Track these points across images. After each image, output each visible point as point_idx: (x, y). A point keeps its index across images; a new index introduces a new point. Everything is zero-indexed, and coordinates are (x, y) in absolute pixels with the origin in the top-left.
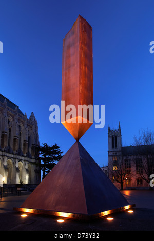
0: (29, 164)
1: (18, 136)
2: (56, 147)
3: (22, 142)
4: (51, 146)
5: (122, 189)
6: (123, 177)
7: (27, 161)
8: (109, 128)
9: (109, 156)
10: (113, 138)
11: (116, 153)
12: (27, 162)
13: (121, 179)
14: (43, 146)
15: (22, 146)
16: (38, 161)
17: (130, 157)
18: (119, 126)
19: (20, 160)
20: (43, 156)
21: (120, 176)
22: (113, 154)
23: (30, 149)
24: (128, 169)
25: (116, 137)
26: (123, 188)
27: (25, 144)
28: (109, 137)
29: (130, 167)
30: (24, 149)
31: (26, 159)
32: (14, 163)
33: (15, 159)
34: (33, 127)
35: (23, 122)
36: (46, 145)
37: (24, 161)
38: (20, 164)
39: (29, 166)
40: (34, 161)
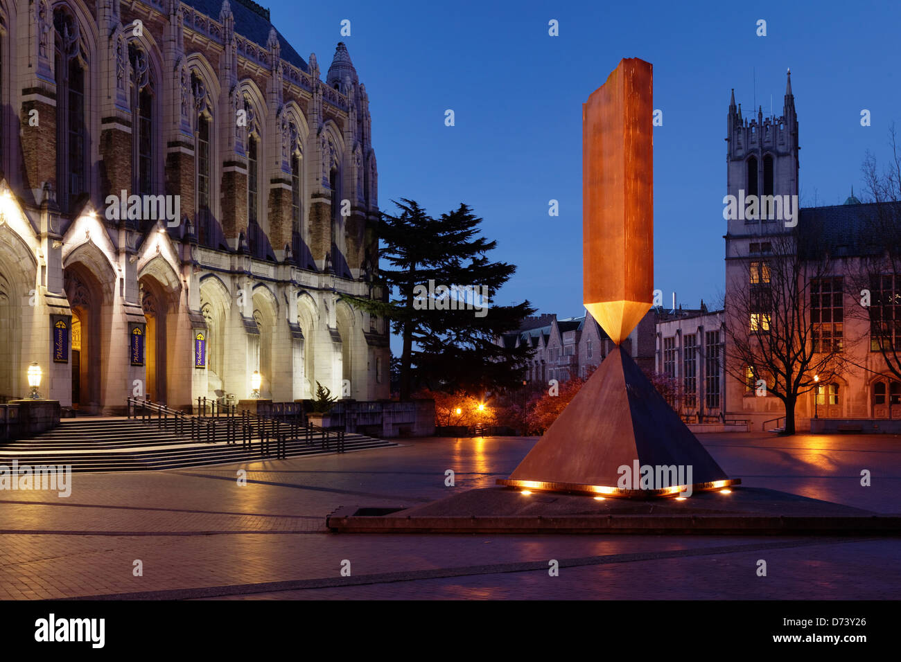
0: (343, 306)
1: (289, 176)
2: (461, 219)
3: (306, 203)
4: (437, 216)
5: (790, 430)
6: (797, 368)
7: (333, 291)
8: (733, 108)
9: (728, 259)
10: (752, 162)
11: (767, 246)
12: (332, 298)
13: (788, 377)
14: (398, 213)
15: (306, 223)
16: (378, 291)
17: (839, 268)
18: (790, 100)
19: (303, 290)
20: (399, 262)
21: (781, 365)
22: (753, 247)
23: (341, 233)
24: (828, 327)
25: (768, 162)
26: (798, 423)
27: (317, 211)
28: (732, 158)
29: (839, 317)
30: (317, 236)
31: (328, 281)
32: (282, 304)
33: (281, 284)
34: (350, 123)
35: (303, 104)
36: (415, 212)
37: (320, 290)
38: (304, 309)
39: (339, 313)
40: (359, 289)
